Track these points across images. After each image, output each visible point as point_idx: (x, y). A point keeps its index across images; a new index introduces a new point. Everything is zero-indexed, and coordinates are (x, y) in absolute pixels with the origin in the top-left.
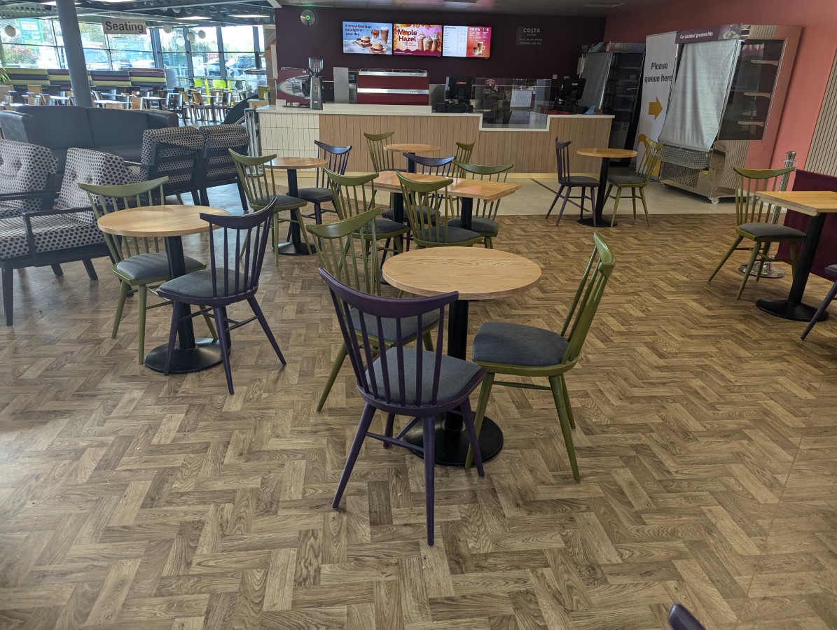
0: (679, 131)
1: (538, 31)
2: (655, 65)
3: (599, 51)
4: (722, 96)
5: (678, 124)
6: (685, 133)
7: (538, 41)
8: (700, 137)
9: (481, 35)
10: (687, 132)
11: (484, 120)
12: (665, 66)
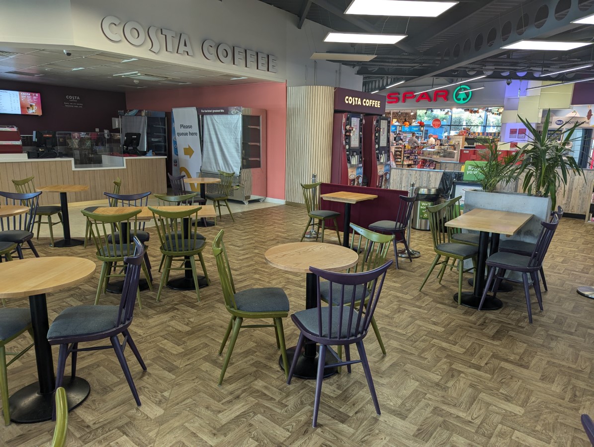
0: (214, 165)
1: (78, 98)
2: (182, 126)
3: (135, 115)
4: (238, 145)
5: (213, 161)
6: (219, 166)
7: (80, 105)
8: (230, 168)
9: (32, 98)
10: (220, 165)
11: (76, 163)
12: (191, 127)
